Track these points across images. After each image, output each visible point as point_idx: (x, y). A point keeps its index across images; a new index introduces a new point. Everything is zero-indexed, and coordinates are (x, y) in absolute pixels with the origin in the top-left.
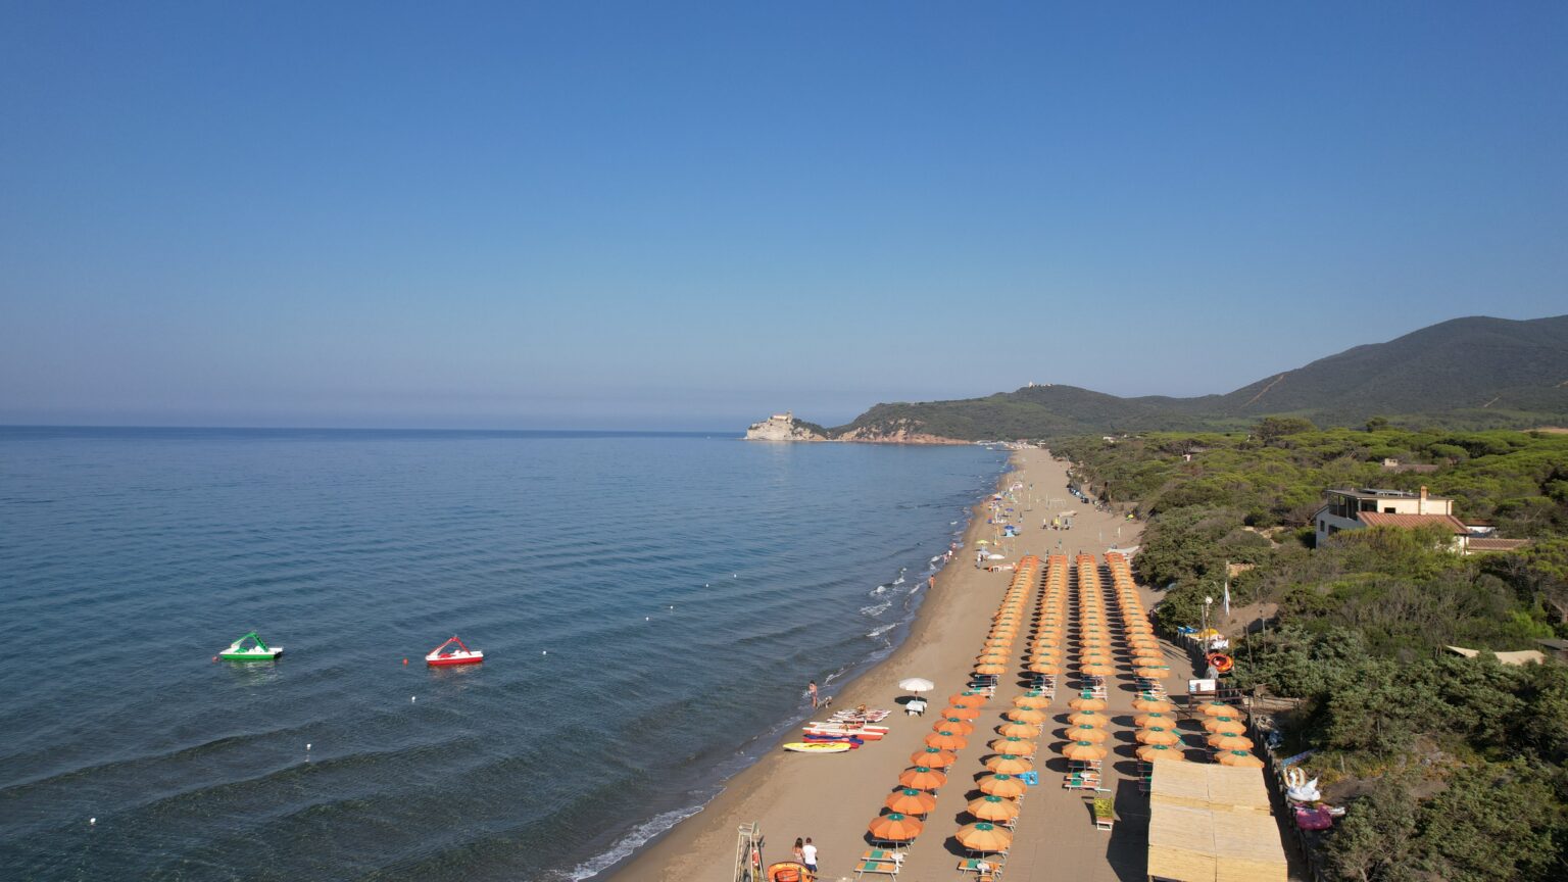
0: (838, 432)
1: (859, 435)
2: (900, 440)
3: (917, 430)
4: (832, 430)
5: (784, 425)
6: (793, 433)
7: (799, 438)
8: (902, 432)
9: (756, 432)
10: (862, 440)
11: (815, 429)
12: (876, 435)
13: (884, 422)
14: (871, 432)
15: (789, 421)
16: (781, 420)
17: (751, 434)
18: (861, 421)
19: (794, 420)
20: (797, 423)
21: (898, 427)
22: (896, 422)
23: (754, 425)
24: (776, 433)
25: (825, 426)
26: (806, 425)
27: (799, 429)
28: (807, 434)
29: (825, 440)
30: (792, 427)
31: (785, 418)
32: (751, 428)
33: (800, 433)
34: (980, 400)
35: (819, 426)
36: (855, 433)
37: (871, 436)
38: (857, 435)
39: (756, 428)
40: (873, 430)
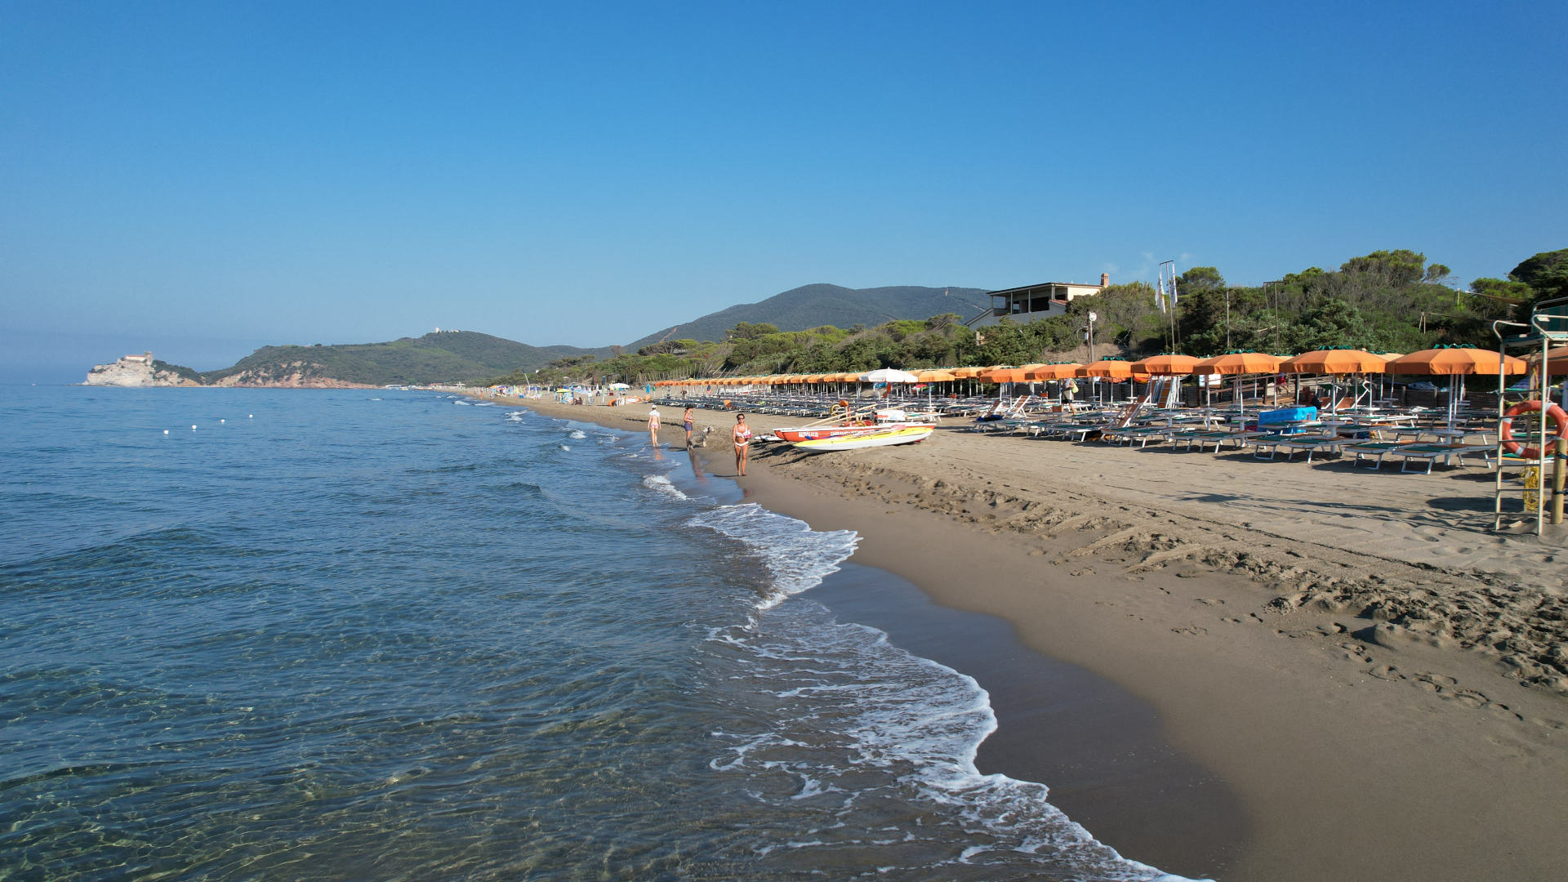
0: (215, 376)
1: (244, 380)
2: (296, 385)
3: (315, 373)
4: (207, 374)
5: (142, 368)
6: (154, 377)
7: (163, 383)
8: (297, 376)
9: (101, 376)
10: (247, 385)
11: (185, 373)
12: (265, 379)
13: (275, 366)
14: (259, 376)
15: (149, 363)
16: (137, 362)
17: (93, 379)
18: (244, 365)
19: (155, 362)
20: (159, 365)
21: (293, 371)
22: (289, 365)
23: (98, 368)
24: (132, 375)
25: (198, 370)
26: (172, 369)
27: (164, 373)
28: (174, 379)
29: (198, 385)
30: (153, 370)
31: (142, 359)
32: (93, 371)
33: (165, 378)
34: (384, 344)
35: (190, 370)
36: (239, 377)
37: (260, 381)
38: (242, 379)
39: (101, 371)
40: (262, 373)
